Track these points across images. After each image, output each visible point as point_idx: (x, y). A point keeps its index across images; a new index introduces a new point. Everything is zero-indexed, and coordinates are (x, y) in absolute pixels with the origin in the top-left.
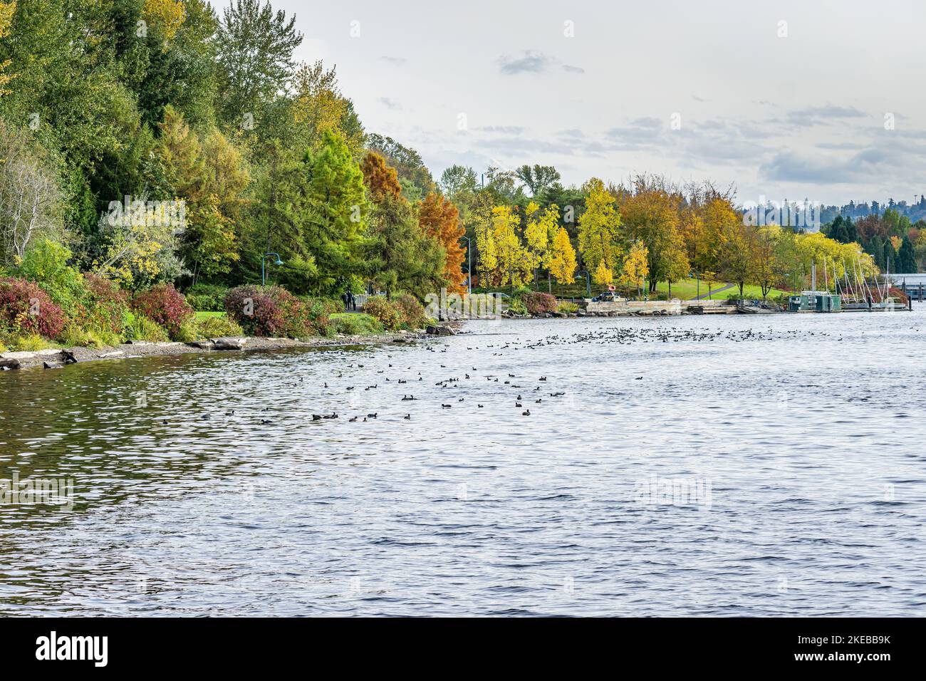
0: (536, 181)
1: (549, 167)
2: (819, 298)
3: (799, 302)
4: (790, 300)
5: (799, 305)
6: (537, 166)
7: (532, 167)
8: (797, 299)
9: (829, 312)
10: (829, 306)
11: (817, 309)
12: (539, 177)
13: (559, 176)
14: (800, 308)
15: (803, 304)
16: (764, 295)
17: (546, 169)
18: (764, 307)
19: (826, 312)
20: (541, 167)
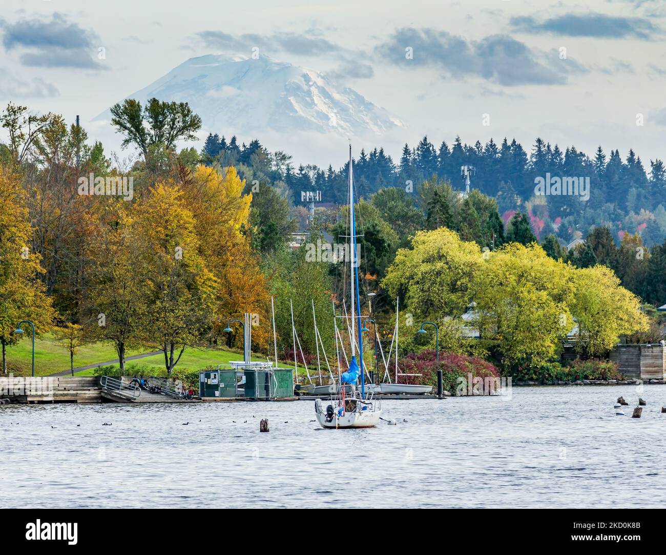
0: (152, 132)
1: (178, 103)
2: (250, 374)
3: (215, 382)
4: (202, 376)
5: (216, 387)
6: (154, 102)
7: (144, 104)
8: (212, 375)
9: (267, 400)
10: (267, 388)
11: (247, 393)
12: (158, 125)
13: (199, 121)
14: (217, 393)
15: (222, 385)
16: (168, 368)
17: (172, 108)
18: (153, 391)
19: (261, 400)
20: (161, 103)
